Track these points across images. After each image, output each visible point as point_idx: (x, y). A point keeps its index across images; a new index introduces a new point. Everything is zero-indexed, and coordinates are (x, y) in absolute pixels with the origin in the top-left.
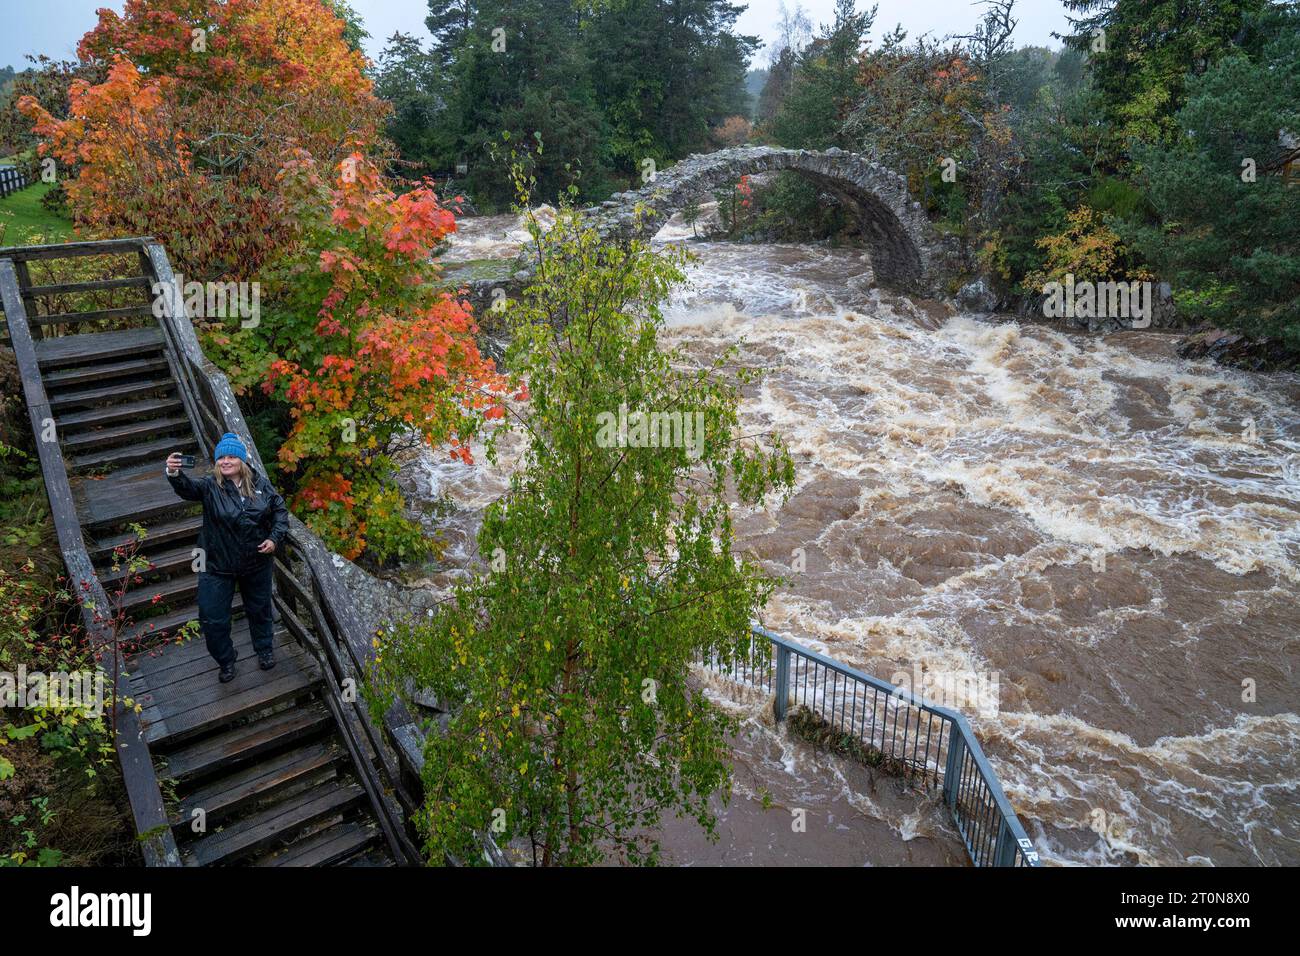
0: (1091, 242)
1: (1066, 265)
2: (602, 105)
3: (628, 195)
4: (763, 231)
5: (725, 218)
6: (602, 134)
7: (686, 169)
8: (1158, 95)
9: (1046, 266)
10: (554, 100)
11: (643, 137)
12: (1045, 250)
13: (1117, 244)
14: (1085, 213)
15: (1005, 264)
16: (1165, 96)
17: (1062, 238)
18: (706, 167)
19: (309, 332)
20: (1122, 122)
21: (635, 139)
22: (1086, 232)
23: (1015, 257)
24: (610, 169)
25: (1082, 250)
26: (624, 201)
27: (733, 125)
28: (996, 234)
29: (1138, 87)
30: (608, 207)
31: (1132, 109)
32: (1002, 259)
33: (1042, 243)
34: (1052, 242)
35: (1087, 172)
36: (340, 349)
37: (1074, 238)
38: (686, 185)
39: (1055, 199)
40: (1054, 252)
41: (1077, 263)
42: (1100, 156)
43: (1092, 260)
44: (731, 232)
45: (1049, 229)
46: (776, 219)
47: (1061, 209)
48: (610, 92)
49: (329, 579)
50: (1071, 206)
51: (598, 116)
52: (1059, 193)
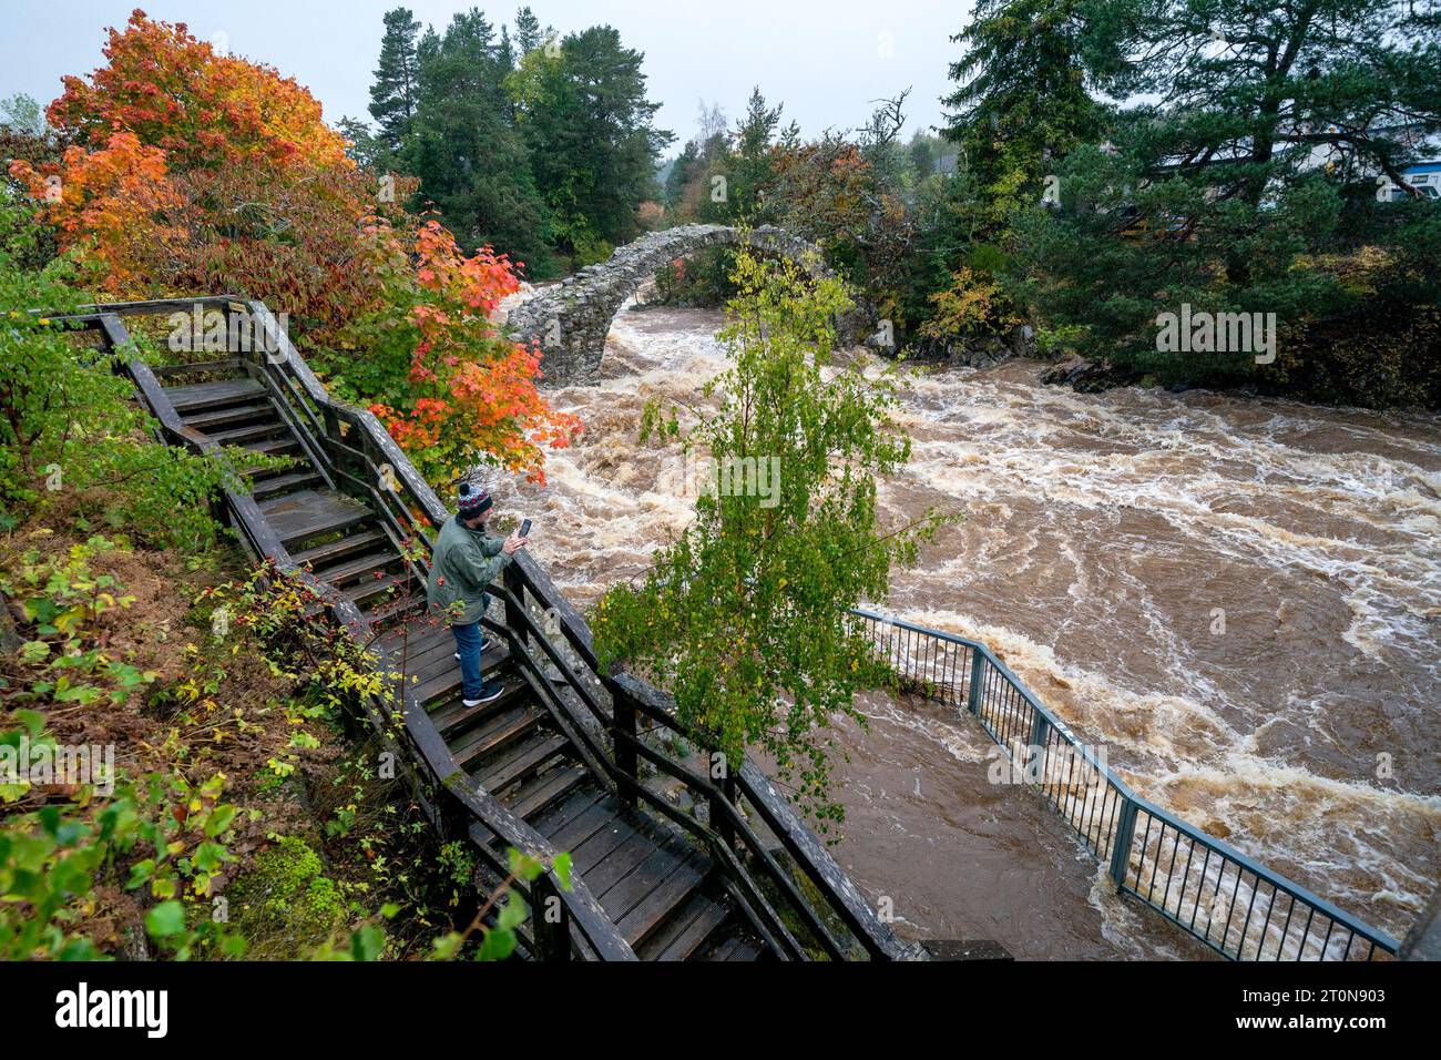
0: (972, 296)
1: (953, 314)
2: (542, 191)
3: (598, 268)
4: (695, 298)
5: (662, 287)
6: (543, 218)
7: (645, 245)
8: (1019, 176)
9: (936, 317)
10: (500, 186)
11: (579, 220)
12: (935, 304)
13: (992, 297)
14: (966, 272)
15: (902, 317)
16: (1024, 178)
17: (950, 294)
18: (664, 243)
19: (395, 380)
20: (991, 199)
21: (572, 221)
22: (967, 288)
23: (911, 310)
24: (553, 248)
25: (965, 302)
26: (594, 272)
27: (648, 210)
28: (894, 293)
29: (1002, 170)
30: (582, 278)
31: (998, 188)
32: (899, 313)
33: (933, 298)
34: (941, 298)
35: (965, 239)
36: (427, 394)
37: (958, 293)
38: (649, 257)
39: (941, 263)
40: (943, 304)
41: (962, 312)
42: (975, 227)
43: (973, 309)
44: (668, 300)
45: (937, 287)
46: (705, 288)
47: (945, 271)
48: (547, 180)
49: (530, 568)
50: (956, 267)
51: (539, 201)
52: (945, 258)
